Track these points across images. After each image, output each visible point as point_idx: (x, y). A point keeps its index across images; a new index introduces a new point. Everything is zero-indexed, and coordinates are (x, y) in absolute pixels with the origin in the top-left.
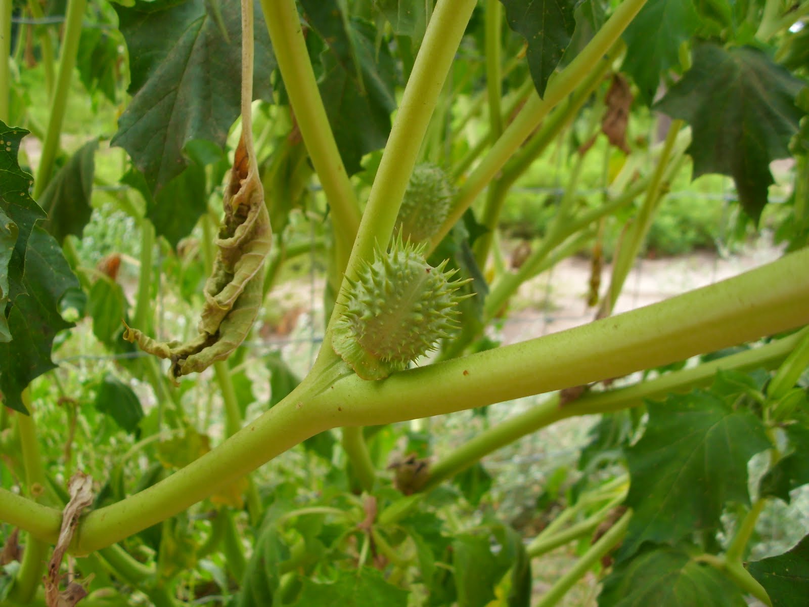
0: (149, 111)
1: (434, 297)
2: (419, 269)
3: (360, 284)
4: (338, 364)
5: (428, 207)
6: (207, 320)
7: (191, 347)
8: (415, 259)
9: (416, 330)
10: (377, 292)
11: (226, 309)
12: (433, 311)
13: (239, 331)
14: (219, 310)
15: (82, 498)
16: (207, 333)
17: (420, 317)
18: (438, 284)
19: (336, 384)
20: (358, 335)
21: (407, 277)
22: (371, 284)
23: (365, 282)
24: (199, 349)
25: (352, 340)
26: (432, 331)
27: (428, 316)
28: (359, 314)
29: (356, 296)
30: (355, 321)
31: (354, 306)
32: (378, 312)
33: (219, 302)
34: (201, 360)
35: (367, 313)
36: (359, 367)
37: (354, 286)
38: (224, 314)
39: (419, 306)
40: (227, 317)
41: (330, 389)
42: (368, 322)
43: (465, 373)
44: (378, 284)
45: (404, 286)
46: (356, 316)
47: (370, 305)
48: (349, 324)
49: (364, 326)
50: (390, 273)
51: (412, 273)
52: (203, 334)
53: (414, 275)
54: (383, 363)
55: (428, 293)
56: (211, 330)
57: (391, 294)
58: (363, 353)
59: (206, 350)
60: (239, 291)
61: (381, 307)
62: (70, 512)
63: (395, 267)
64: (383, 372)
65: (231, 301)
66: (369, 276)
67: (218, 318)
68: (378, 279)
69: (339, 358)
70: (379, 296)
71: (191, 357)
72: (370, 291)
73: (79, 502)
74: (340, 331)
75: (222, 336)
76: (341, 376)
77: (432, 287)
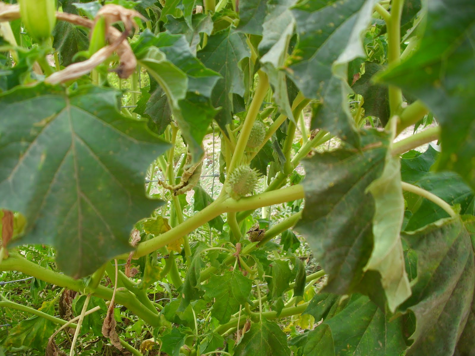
0: (158, 101)
1: (252, 178)
2: (248, 171)
3: (232, 174)
4: (227, 195)
5: (257, 137)
6: (184, 178)
7: (179, 187)
8: (247, 168)
9: (247, 187)
10: (237, 177)
11: (191, 175)
12: (252, 182)
13: (195, 181)
14: (188, 175)
15: (137, 238)
16: (184, 182)
17: (248, 184)
18: (253, 175)
19: (227, 200)
20: (232, 187)
21: (245, 173)
22: (236, 175)
23: (234, 174)
24: (182, 187)
25: (231, 189)
26: (251, 187)
27: (251, 183)
28: (232, 182)
29: (231, 178)
30: (232, 184)
31: (231, 180)
32: (237, 182)
33: (189, 173)
34: (183, 191)
35: (234, 182)
36: (232, 196)
37: (231, 174)
38: (190, 176)
39: (248, 181)
40: (191, 177)
41: (224, 202)
42: (235, 185)
43: (260, 198)
44: (237, 175)
45: (244, 176)
46: (232, 183)
47: (235, 180)
48: (230, 184)
49: (234, 185)
50: (241, 172)
51: (246, 172)
52: (183, 182)
53: (247, 173)
54: (239, 195)
55: (250, 177)
56: (186, 181)
57: (241, 177)
58: (233, 192)
59: (184, 188)
60: (195, 169)
61: (238, 181)
62: (133, 243)
63: (241, 170)
64: (239, 197)
65: (192, 172)
66: (235, 172)
67: (188, 177)
68: (237, 173)
69: (227, 193)
70: (238, 178)
71: (180, 190)
72: (235, 177)
73: (136, 240)
74: (227, 186)
75: (189, 183)
76: (228, 198)
77: (252, 176)
